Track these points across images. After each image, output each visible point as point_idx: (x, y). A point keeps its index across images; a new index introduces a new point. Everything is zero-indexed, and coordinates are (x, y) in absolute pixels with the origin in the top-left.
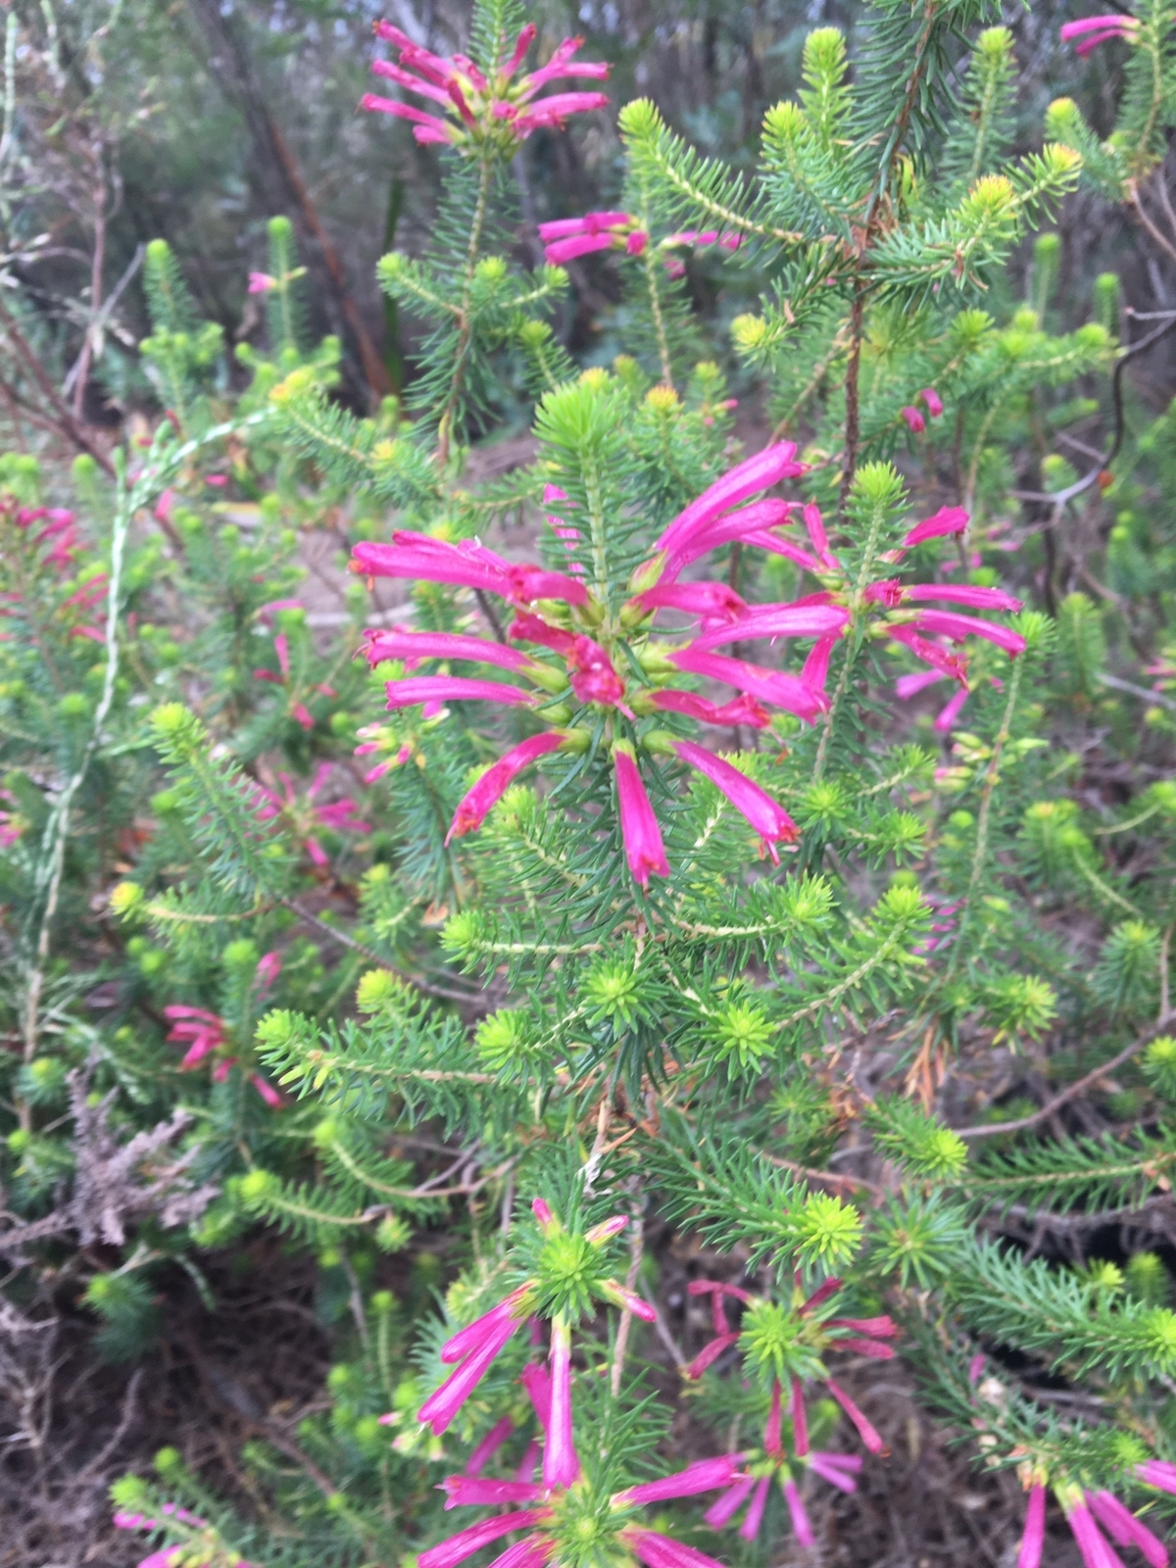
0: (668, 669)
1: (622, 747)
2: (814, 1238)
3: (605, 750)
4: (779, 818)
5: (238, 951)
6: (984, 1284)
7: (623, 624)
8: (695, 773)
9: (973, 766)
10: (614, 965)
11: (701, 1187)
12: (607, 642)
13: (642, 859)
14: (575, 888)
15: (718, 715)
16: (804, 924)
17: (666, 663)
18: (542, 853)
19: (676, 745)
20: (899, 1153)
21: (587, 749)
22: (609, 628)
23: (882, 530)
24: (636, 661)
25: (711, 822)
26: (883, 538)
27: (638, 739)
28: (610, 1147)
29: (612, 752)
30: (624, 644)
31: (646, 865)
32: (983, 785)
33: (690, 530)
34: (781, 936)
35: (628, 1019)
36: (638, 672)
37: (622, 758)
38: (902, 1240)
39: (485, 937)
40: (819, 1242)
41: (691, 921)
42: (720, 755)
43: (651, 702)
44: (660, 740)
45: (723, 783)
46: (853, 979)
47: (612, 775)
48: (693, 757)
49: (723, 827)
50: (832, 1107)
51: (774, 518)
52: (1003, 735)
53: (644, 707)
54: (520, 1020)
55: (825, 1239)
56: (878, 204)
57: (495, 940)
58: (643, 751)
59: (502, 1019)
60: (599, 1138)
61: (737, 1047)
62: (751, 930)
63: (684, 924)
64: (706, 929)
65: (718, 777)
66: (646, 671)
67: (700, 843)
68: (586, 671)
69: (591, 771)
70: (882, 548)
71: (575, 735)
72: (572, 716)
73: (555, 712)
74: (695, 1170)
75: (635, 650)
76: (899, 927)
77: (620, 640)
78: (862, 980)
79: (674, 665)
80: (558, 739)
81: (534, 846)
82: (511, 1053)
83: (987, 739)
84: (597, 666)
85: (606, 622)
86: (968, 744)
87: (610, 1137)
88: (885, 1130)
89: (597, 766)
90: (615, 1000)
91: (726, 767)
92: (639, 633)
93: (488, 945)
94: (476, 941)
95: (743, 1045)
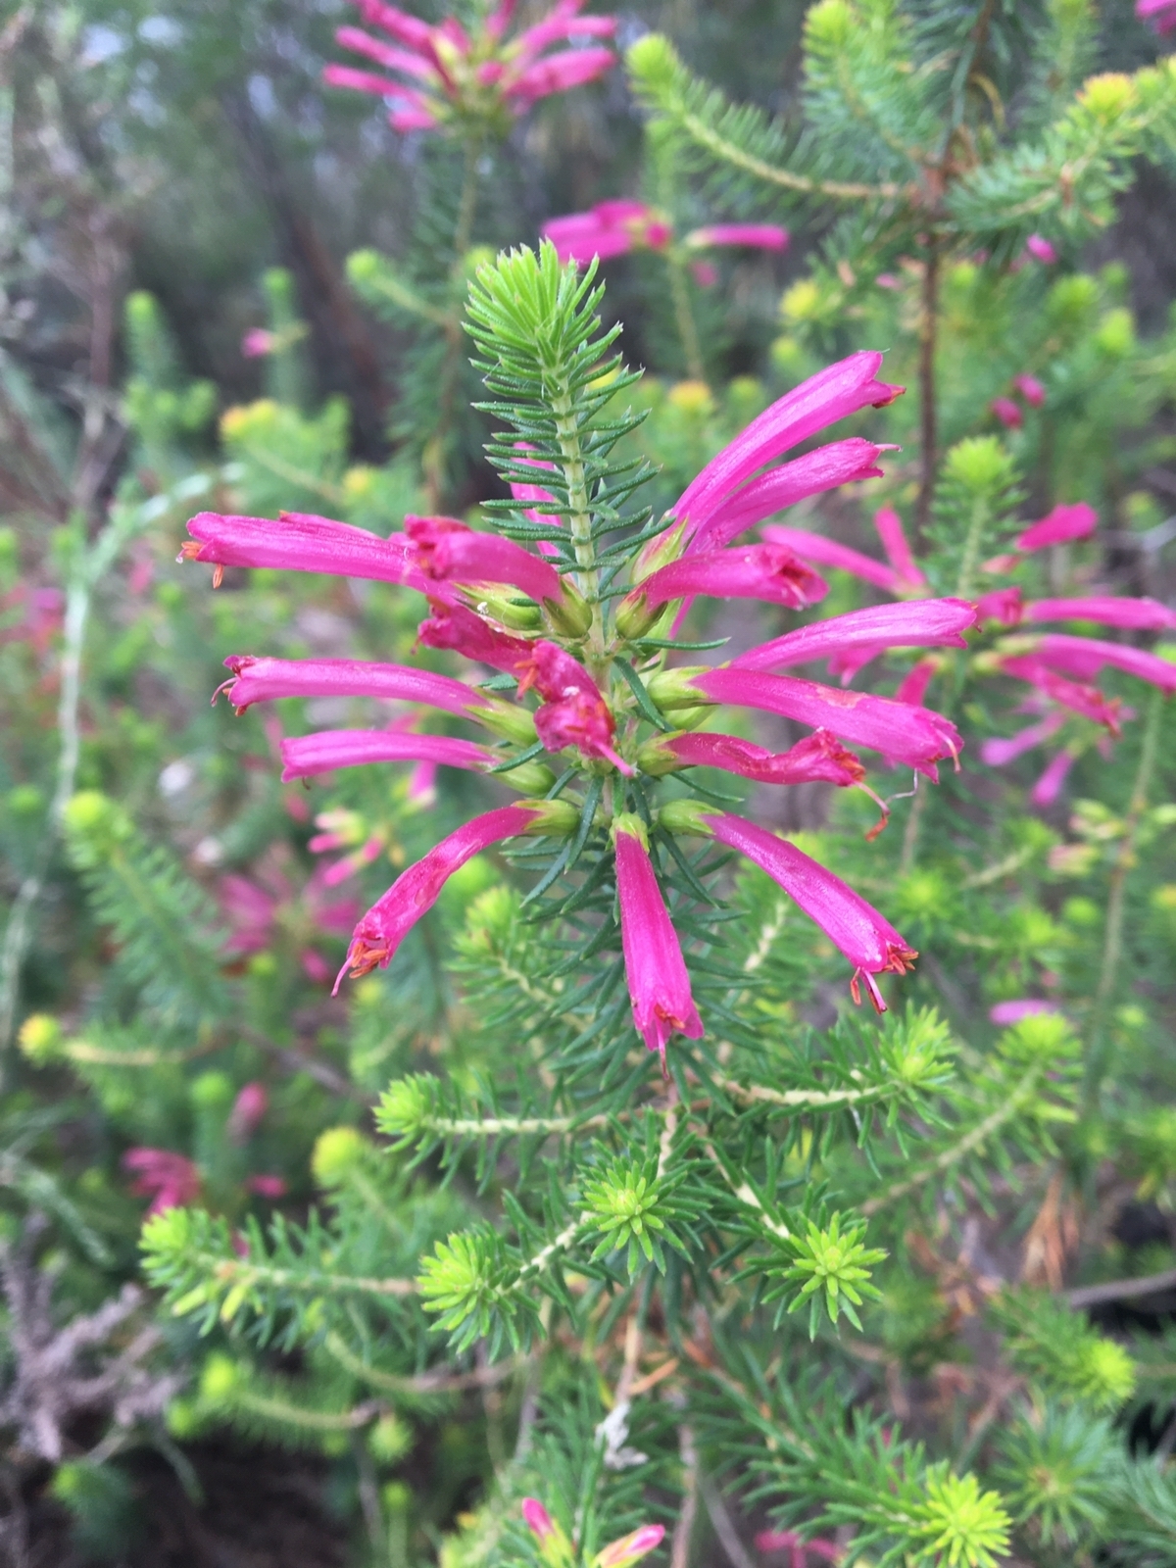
0: (693, 702)
1: (628, 825)
2: (941, 1543)
3: (603, 832)
4: (881, 935)
5: (208, 1087)
6: (1142, 1516)
7: (621, 634)
8: (745, 863)
9: (1101, 844)
10: (626, 1167)
11: (773, 1444)
12: (600, 665)
13: (657, 1009)
14: (574, 1034)
15: (775, 767)
16: (915, 1087)
17: (689, 690)
18: (525, 985)
19: (711, 820)
20: (1035, 1368)
21: (574, 830)
22: (600, 641)
23: (987, 527)
24: (646, 693)
25: (770, 932)
26: (990, 538)
27: (654, 813)
28: (642, 1385)
29: (612, 833)
30: (628, 670)
31: (663, 1021)
32: (1115, 870)
33: (722, 489)
34: (882, 1106)
35: (650, 1253)
36: (651, 711)
37: (626, 842)
38: (1043, 1482)
39: (443, 1112)
40: (949, 1548)
41: (745, 1082)
42: (779, 834)
43: (669, 753)
44: (684, 812)
45: (788, 879)
46: (973, 1139)
47: (616, 867)
48: (738, 838)
49: (788, 939)
50: (941, 1301)
51: (854, 466)
52: (1138, 802)
53: (659, 762)
54: (486, 1249)
55: (957, 1546)
56: (954, 139)
57: (454, 1116)
58: (661, 833)
59: (459, 1251)
60: (628, 1370)
61: (823, 1289)
62: (836, 1096)
63: (734, 1085)
64: (768, 1094)
65: (778, 869)
66: (661, 707)
67: (753, 962)
68: (555, 698)
69: (581, 865)
70: (987, 551)
71: (553, 809)
72: (553, 780)
73: (526, 776)
74: (763, 1420)
75: (645, 678)
76: (1035, 1071)
77: (619, 661)
78: (986, 1141)
79: (702, 694)
80: (530, 814)
81: (514, 974)
82: (472, 1304)
83: (1116, 807)
84: (572, 690)
85: (595, 631)
86: (1091, 816)
87: (644, 1368)
88: (1014, 1332)
89: (596, 857)
90: (628, 1223)
91: (791, 851)
92: (649, 650)
93: (445, 1125)
94: (427, 1121)
95: (832, 1287)
